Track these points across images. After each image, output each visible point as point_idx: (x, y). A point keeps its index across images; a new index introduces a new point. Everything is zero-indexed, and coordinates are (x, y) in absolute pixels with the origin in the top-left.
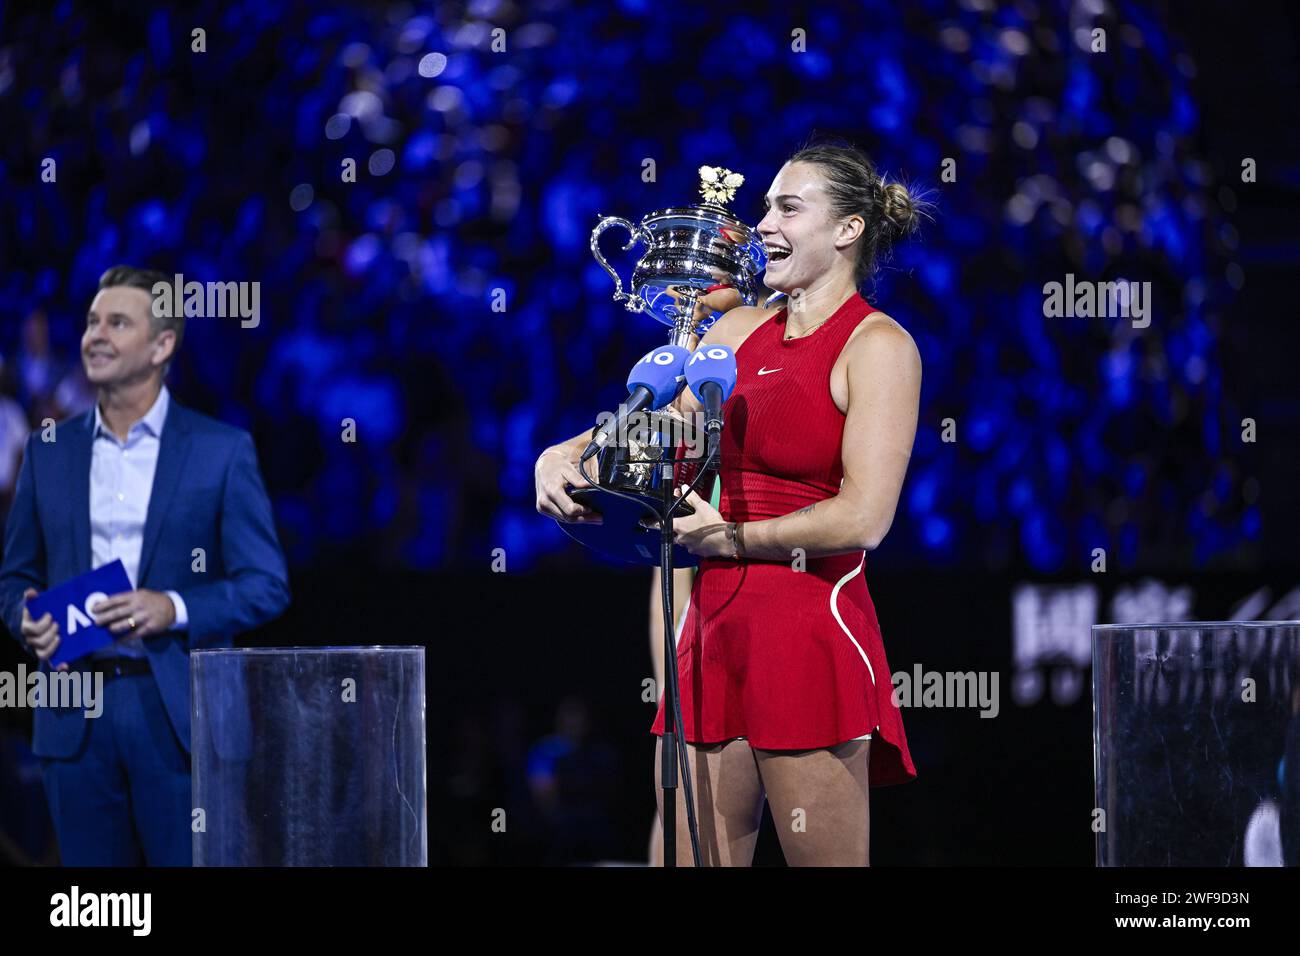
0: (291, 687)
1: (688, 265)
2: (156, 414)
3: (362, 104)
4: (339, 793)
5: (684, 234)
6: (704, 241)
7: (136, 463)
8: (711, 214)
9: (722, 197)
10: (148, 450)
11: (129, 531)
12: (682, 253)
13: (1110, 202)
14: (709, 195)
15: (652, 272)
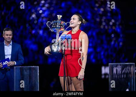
0: (25, 71)
1: (57, 26)
2: (11, 43)
3: (34, 16)
4: (30, 82)
5: (57, 23)
6: (59, 24)
7: (10, 48)
8: (59, 21)
9: (60, 18)
10: (11, 47)
11: (10, 55)
12: (57, 25)
13: (112, 26)
14: (58, 18)
15: (54, 27)
